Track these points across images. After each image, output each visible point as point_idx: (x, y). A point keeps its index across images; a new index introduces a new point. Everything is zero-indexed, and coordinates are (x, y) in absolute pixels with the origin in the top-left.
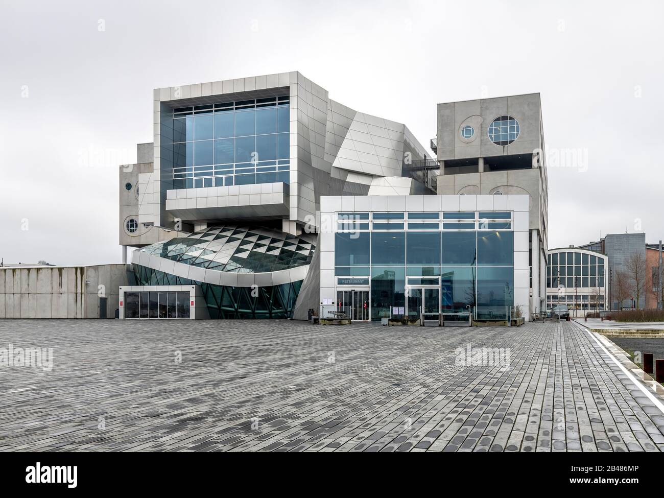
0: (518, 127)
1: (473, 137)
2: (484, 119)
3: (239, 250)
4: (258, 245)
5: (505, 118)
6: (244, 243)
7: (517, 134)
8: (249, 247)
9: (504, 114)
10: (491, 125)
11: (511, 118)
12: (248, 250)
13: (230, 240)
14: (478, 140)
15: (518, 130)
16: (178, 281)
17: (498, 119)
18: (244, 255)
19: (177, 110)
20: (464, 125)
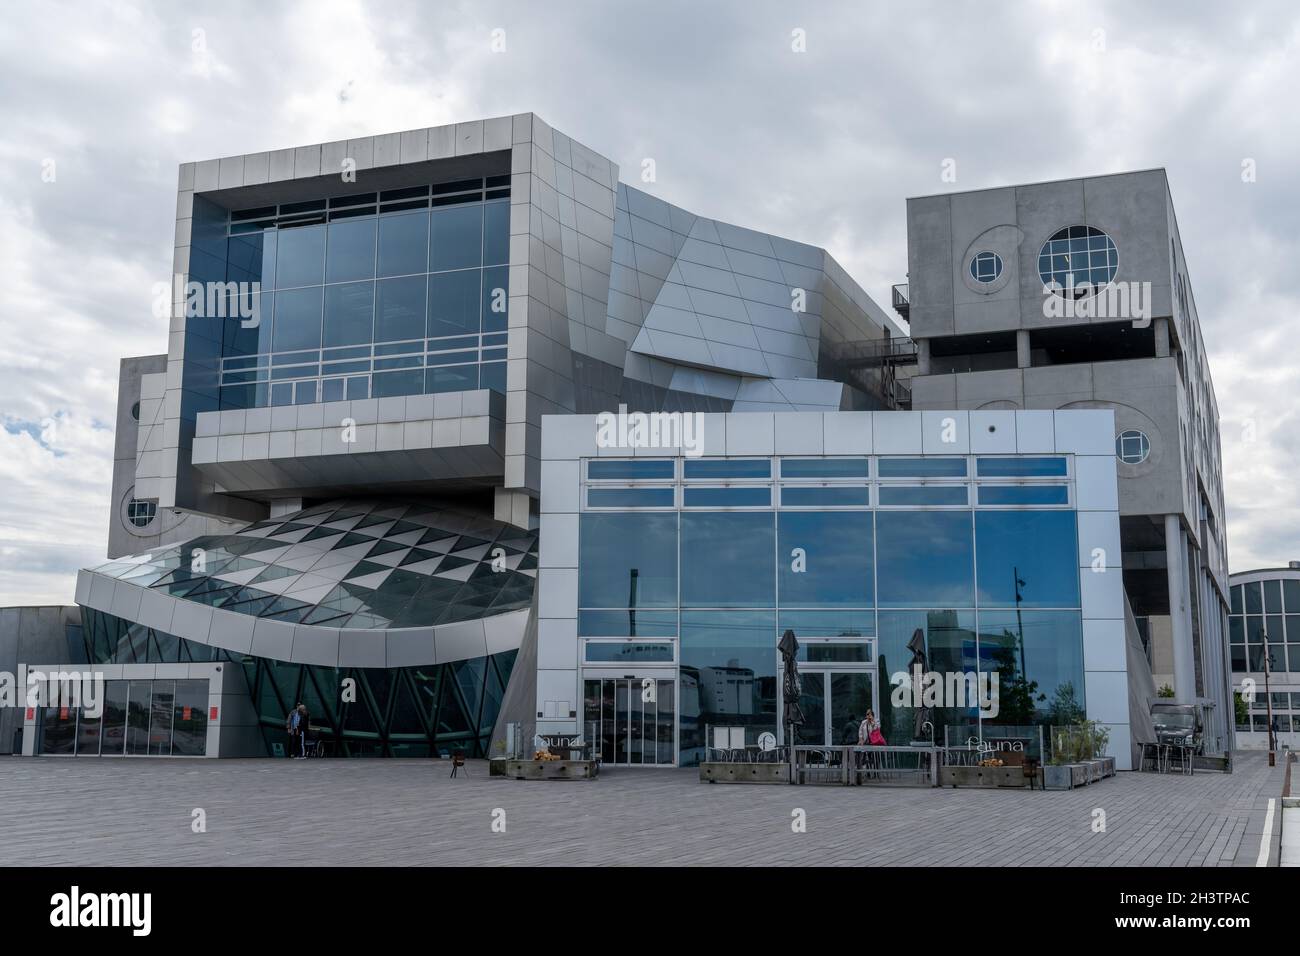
0: (1113, 254)
1: (999, 280)
2: (1027, 235)
3: (363, 568)
4: (417, 555)
5: (1078, 231)
6: (382, 548)
7: (1113, 271)
8: (392, 559)
9: (1077, 222)
10: (1046, 250)
11: (1094, 232)
12: (389, 568)
13: (348, 541)
14: (1013, 287)
15: (1114, 260)
16: (184, 650)
17: (1062, 235)
18: (373, 581)
19: (238, 215)
20: (975, 251)
